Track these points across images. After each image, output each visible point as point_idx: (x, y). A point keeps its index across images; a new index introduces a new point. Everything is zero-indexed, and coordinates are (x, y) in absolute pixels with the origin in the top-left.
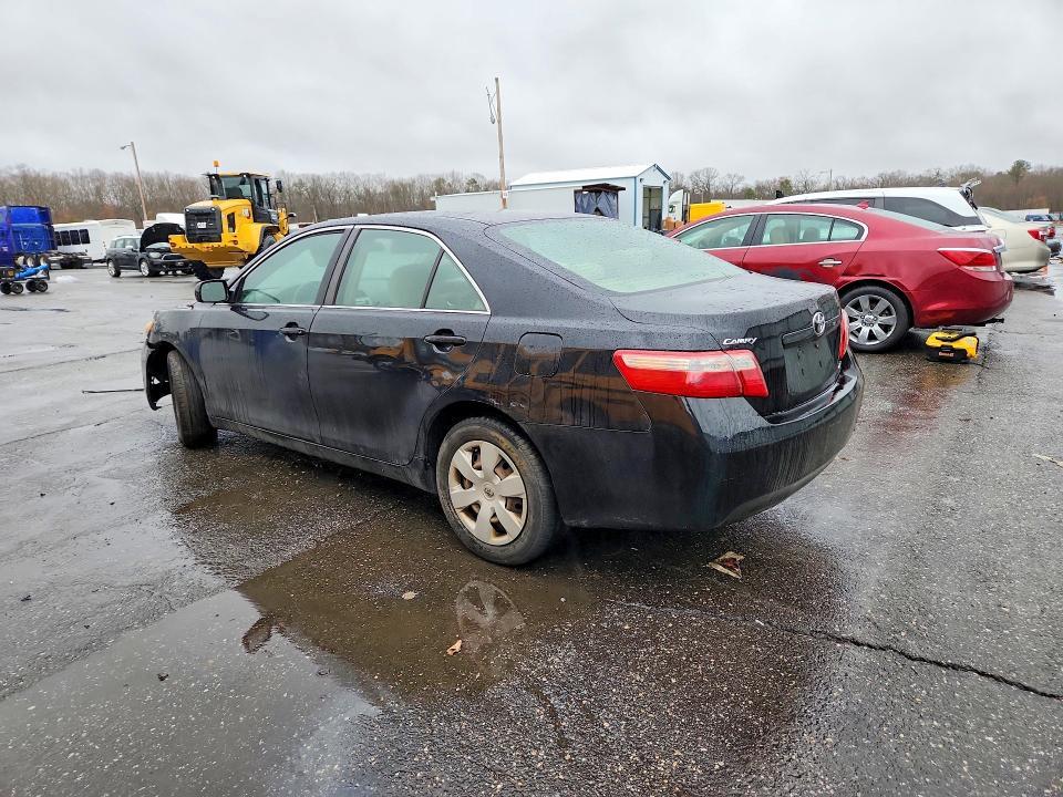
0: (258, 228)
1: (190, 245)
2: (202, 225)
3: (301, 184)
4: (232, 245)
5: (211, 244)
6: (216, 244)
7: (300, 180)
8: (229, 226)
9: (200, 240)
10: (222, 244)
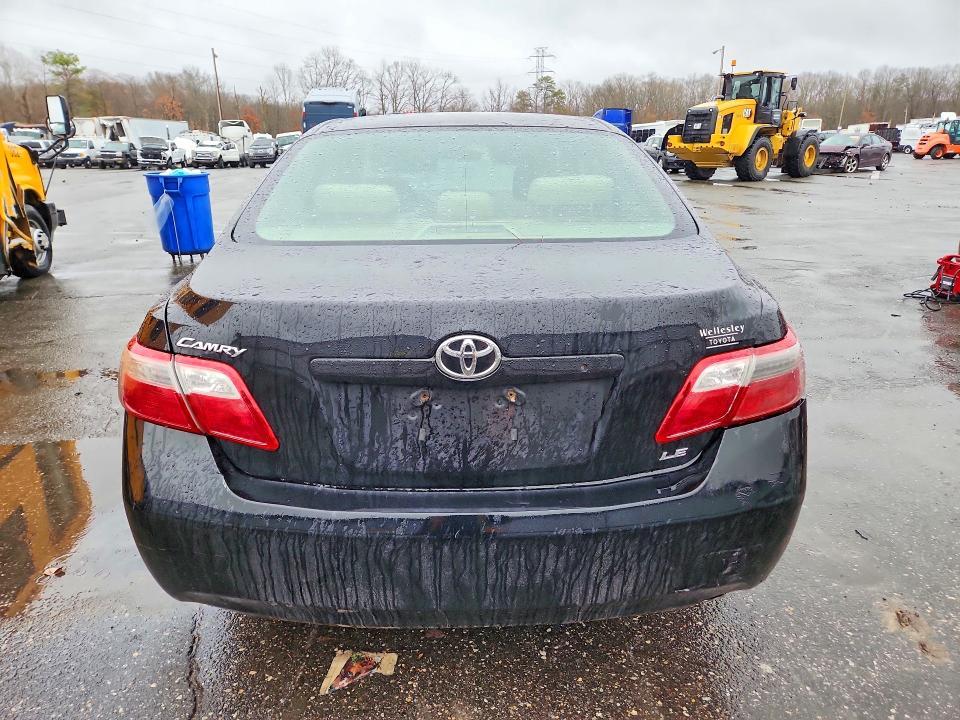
0: (753, 128)
1: (683, 145)
2: (697, 126)
3: (903, 79)
4: (719, 146)
5: (700, 145)
6: (704, 145)
7: (903, 75)
8: (724, 127)
9: (693, 141)
10: (709, 145)
